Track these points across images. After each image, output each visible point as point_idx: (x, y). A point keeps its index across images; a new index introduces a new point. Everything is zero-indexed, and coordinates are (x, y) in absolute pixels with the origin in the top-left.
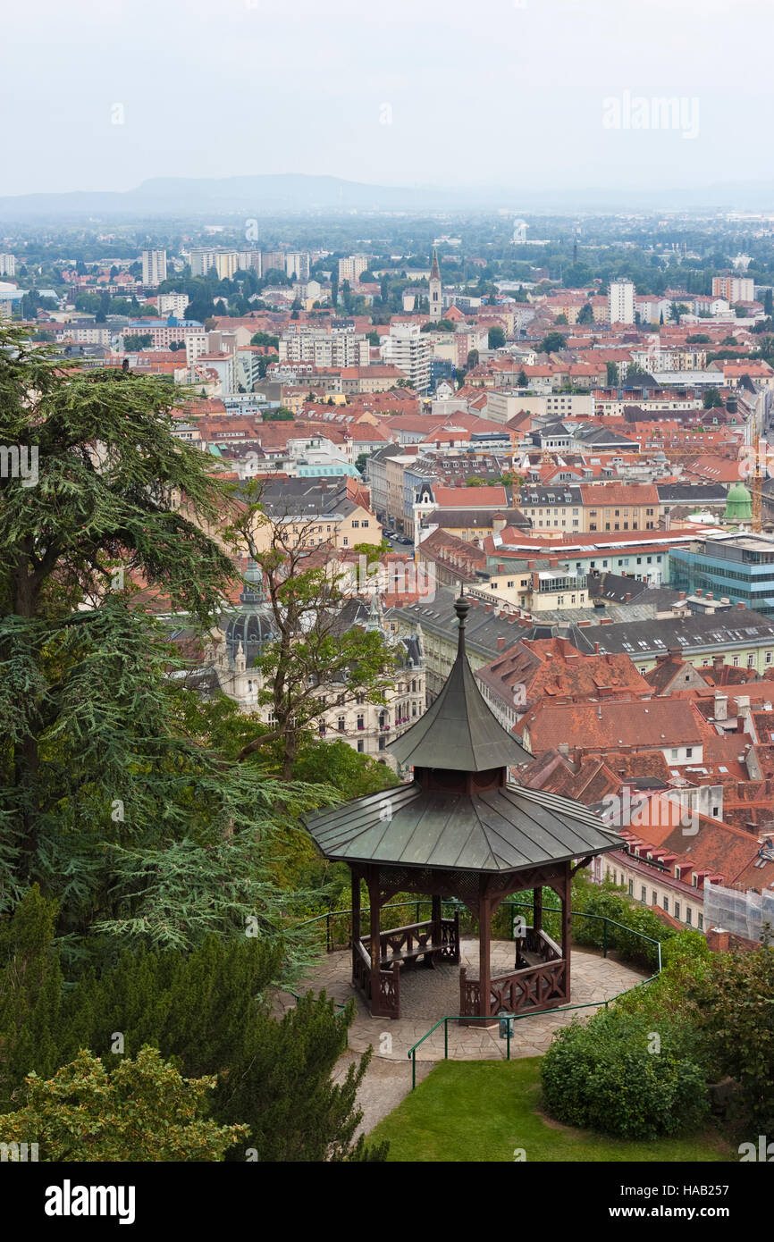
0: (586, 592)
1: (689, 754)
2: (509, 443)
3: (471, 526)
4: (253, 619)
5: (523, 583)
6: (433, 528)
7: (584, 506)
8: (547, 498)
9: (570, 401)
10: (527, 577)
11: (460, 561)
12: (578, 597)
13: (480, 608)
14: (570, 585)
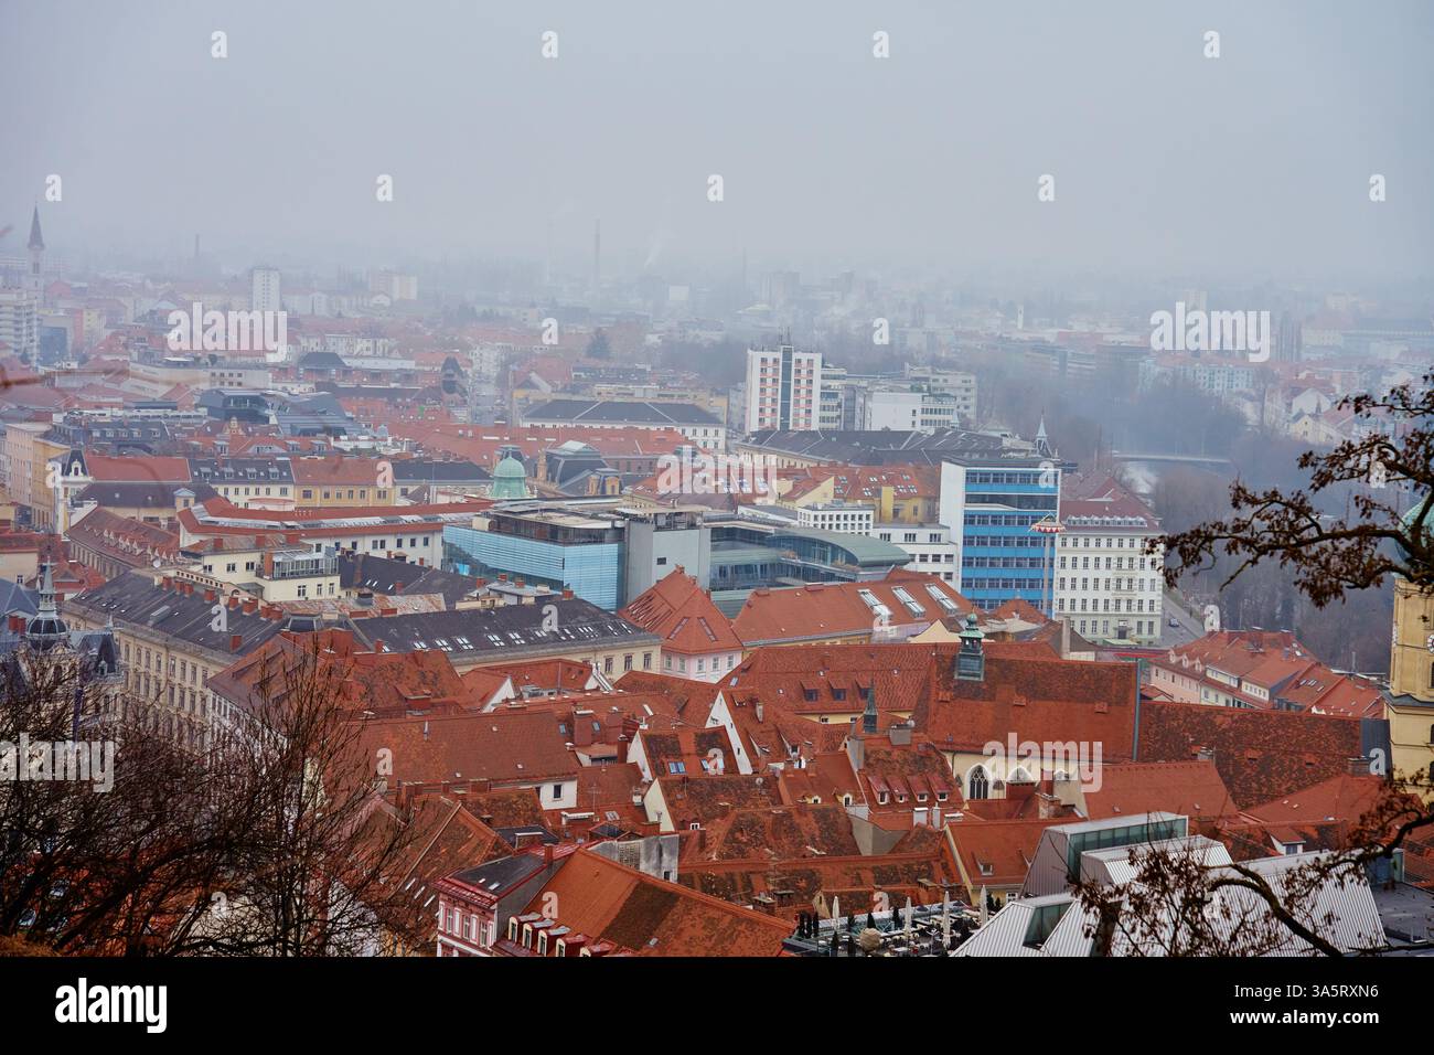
0: (336, 580)
1: (557, 792)
2: (176, 413)
5: (249, 566)
6: (91, 506)
7: (295, 485)
8: (245, 473)
9: (240, 375)
10: (255, 558)
11: (135, 545)
12: (326, 589)
13: (195, 595)
14: (315, 570)
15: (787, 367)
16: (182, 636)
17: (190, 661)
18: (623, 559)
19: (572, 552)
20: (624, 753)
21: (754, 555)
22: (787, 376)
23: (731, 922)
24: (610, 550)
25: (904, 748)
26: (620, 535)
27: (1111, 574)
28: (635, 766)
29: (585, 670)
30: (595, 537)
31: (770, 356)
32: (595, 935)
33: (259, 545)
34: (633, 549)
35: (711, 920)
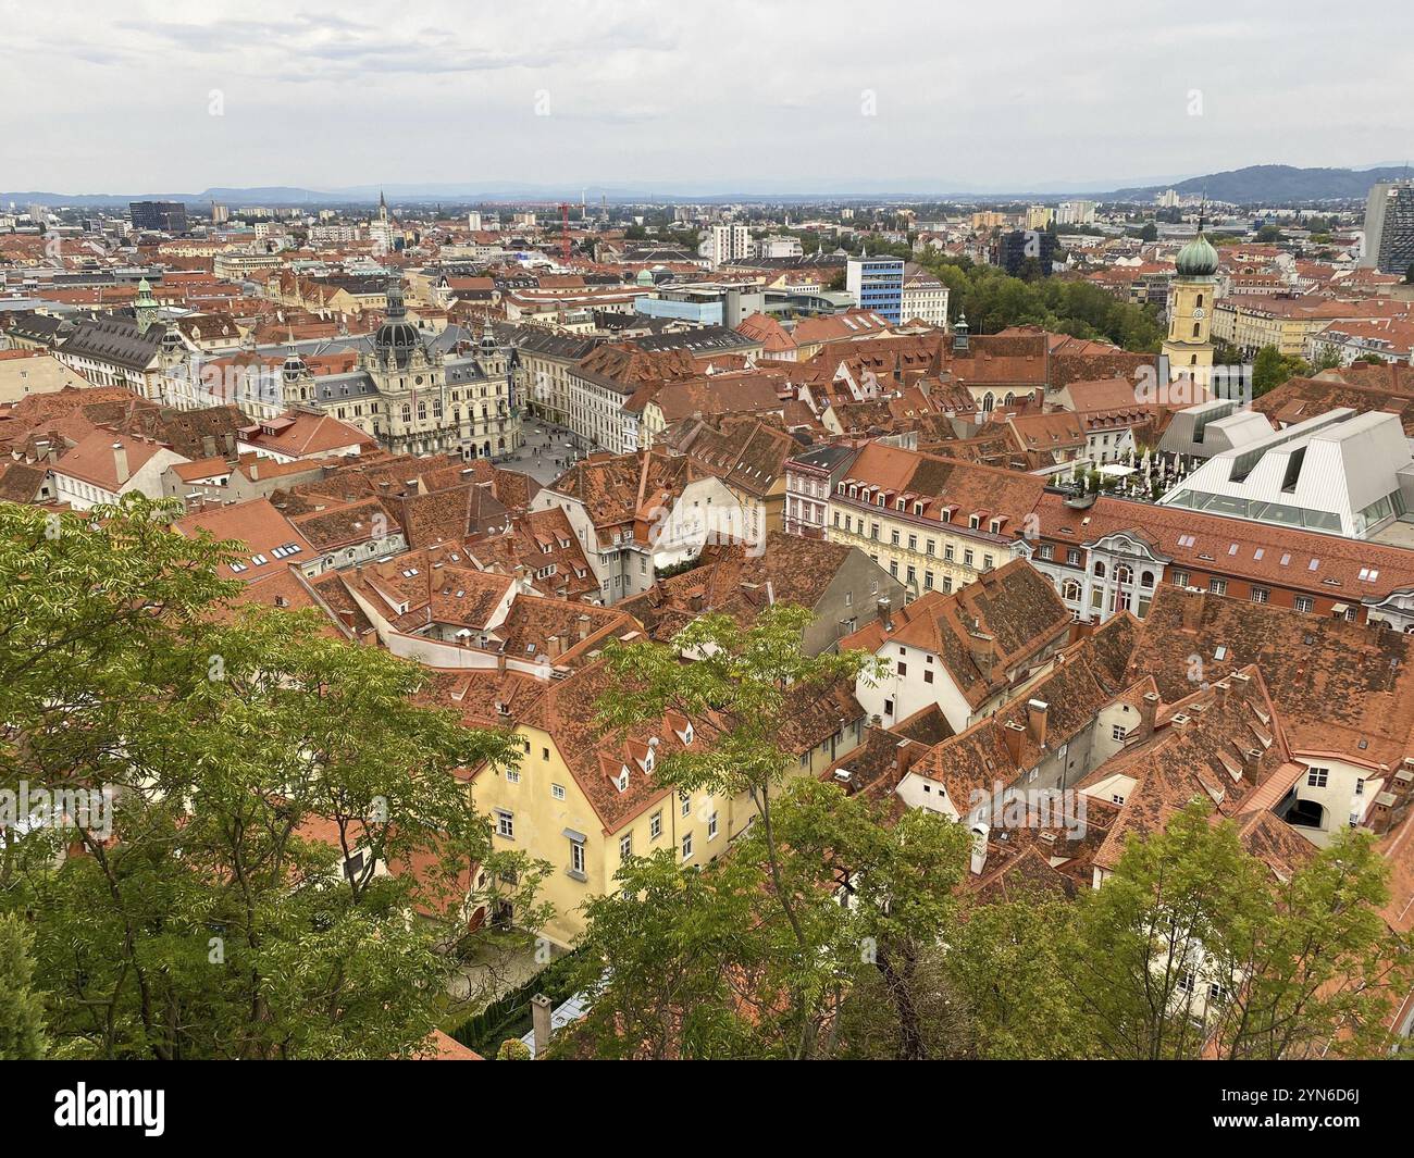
0: (593, 324)
3: (479, 299)
4: (398, 329)
5: (553, 319)
6: (455, 300)
7: (541, 288)
10: (555, 314)
12: (590, 328)
13: (538, 332)
14: (583, 320)
15: (732, 233)
16: (539, 350)
17: (544, 362)
18: (725, 310)
19: (703, 306)
20: (796, 395)
21: (782, 306)
22: (732, 238)
23: (999, 479)
24: (719, 305)
25: (947, 384)
26: (723, 297)
27: (925, 310)
28: (804, 401)
29: (743, 359)
30: (711, 299)
31: (725, 229)
32: (901, 489)
33: (557, 308)
34: (730, 305)
35: (983, 478)
